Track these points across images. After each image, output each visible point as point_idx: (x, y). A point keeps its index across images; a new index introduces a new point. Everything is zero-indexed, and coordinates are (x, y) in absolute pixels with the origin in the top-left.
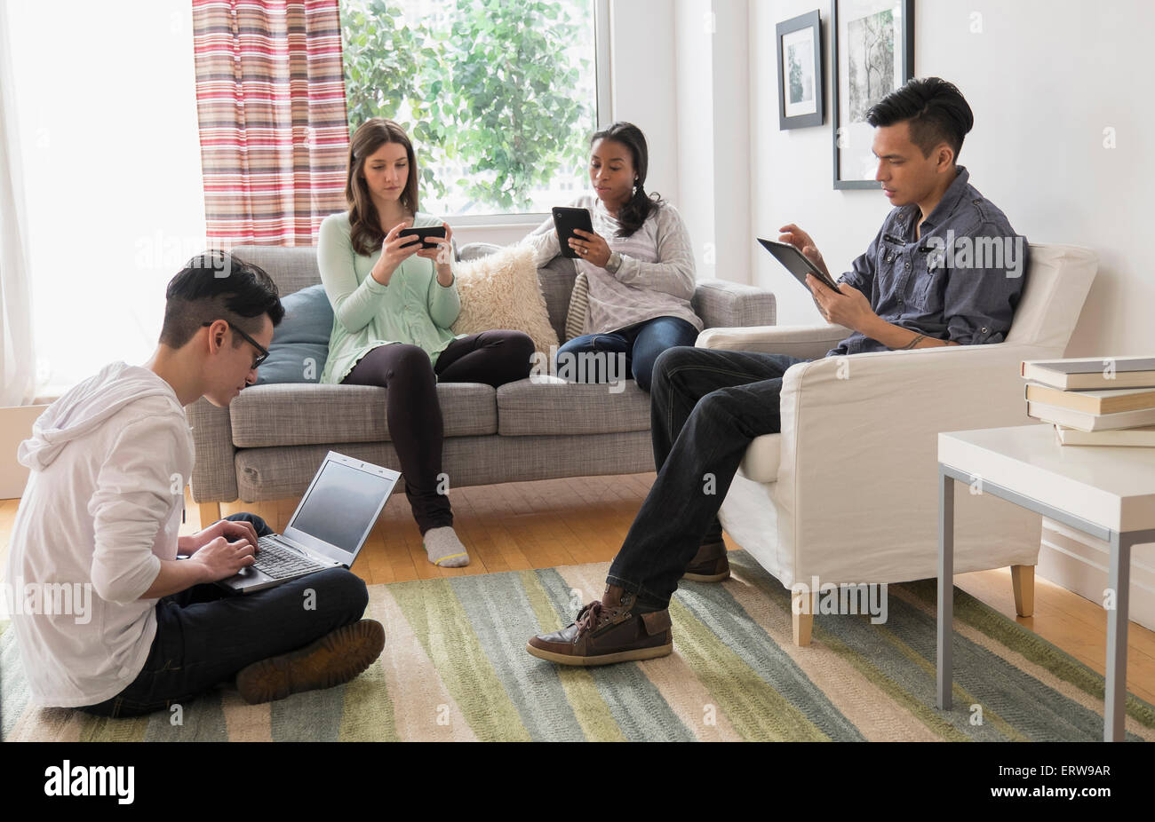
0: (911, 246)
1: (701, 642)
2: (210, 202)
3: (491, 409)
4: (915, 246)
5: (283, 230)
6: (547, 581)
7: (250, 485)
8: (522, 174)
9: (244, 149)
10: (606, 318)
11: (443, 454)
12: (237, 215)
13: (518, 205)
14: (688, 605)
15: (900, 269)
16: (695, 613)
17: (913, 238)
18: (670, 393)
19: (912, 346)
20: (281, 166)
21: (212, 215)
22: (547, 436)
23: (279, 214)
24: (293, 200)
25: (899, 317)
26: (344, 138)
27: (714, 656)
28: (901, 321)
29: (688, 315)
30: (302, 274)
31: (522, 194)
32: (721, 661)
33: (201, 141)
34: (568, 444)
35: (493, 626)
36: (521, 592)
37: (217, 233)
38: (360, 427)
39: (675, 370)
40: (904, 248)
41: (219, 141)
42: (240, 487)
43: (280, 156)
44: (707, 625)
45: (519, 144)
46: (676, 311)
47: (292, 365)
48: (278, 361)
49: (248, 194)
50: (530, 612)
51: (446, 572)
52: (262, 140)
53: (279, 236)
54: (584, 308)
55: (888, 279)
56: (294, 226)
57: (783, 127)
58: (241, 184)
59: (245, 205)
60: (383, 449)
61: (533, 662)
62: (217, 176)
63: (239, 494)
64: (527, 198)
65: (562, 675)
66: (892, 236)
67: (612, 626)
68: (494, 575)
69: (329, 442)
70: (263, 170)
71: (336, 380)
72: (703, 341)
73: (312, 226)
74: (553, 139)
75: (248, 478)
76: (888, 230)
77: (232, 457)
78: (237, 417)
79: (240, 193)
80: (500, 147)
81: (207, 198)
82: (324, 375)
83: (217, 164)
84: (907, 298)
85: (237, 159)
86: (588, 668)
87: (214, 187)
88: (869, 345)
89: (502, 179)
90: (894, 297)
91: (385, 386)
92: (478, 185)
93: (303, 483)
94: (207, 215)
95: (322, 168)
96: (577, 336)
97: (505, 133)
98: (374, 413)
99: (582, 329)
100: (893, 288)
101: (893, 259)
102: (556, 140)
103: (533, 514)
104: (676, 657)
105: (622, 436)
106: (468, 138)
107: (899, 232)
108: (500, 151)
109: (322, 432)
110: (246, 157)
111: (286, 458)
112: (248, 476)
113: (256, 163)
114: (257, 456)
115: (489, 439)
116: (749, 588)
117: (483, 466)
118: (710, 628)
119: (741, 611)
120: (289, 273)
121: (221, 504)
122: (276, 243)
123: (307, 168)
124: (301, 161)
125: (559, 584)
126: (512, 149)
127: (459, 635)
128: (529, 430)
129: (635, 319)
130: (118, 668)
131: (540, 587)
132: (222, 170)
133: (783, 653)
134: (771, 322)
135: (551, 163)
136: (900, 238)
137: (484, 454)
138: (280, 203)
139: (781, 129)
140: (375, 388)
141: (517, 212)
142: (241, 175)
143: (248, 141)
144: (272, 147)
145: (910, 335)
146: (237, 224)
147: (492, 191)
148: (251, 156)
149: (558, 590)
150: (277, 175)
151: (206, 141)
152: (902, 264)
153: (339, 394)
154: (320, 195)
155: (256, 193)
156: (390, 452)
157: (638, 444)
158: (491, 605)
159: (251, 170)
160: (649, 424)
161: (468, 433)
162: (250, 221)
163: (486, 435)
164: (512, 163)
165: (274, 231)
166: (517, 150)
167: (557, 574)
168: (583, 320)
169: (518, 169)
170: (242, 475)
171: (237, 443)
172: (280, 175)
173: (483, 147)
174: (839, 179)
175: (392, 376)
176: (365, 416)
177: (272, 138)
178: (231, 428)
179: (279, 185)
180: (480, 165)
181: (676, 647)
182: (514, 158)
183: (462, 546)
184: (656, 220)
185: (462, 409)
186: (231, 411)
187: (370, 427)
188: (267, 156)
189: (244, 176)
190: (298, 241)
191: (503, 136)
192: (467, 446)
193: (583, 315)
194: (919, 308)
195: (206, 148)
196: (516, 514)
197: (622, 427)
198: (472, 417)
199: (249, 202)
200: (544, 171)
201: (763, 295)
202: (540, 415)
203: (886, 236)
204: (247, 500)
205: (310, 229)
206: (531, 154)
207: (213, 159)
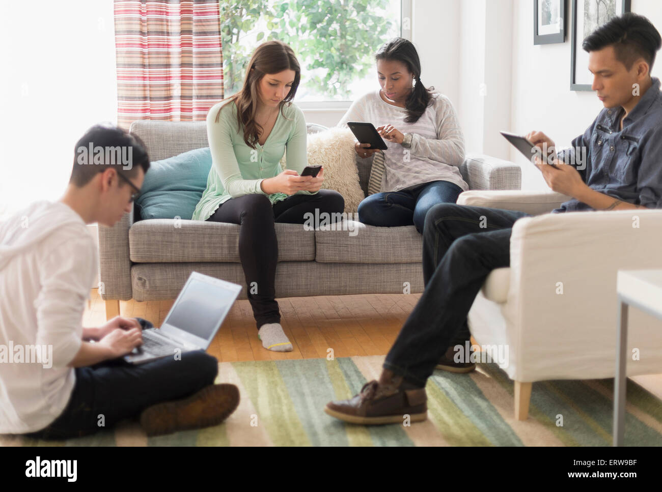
0: (615, 134)
1: (449, 413)
2: (121, 88)
3: (311, 242)
4: (618, 135)
5: (171, 109)
6: (345, 366)
7: (141, 290)
8: (345, 72)
9: (146, 50)
10: (398, 181)
11: (276, 274)
12: (139, 98)
13: (341, 95)
14: (443, 388)
15: (607, 151)
16: (447, 393)
17: (617, 129)
18: (437, 236)
19: (612, 207)
20: (171, 63)
21: (122, 97)
22: (350, 264)
23: (169, 98)
24: (180, 87)
25: (605, 186)
26: (217, 44)
27: (457, 423)
28: (606, 190)
29: (458, 180)
30: (182, 141)
31: (344, 87)
32: (461, 427)
33: (116, 44)
34: (365, 270)
35: (302, 395)
36: (325, 373)
37: (125, 110)
38: (219, 251)
39: (441, 220)
40: (611, 135)
41: (128, 45)
42: (133, 290)
43: (171, 56)
44: (454, 403)
45: (343, 49)
46: (448, 177)
47: (173, 207)
48: (162, 203)
49: (147, 82)
50: (330, 387)
51: (274, 356)
52: (159, 45)
53: (168, 113)
54: (382, 173)
55: (598, 158)
56: (180, 107)
57: (536, 43)
58: (142, 75)
59: (145, 90)
60: (234, 267)
61: (328, 419)
62: (126, 69)
63: (133, 295)
64: (348, 90)
65: (348, 430)
66: (603, 126)
67: (385, 398)
68: (307, 361)
69: (197, 261)
70: (158, 66)
71: (204, 219)
72: (463, 200)
73: (193, 106)
74: (368, 47)
75: (139, 284)
76: (600, 122)
77: (129, 269)
78: (134, 241)
79: (141, 82)
80: (329, 52)
81: (119, 85)
82: (195, 214)
83: (127, 61)
84: (611, 172)
85: (141, 57)
86: (367, 426)
87: (124, 77)
88: (581, 206)
89: (330, 75)
90: (602, 171)
91: (239, 223)
92: (312, 79)
93: (177, 290)
94: (118, 97)
95: (201, 65)
96: (375, 193)
97: (333, 42)
98: (229, 242)
99: (380, 188)
100: (601, 165)
101: (602, 143)
102: (371, 48)
103: (340, 320)
104: (430, 423)
105: (405, 266)
106: (306, 45)
107: (608, 124)
108: (330, 54)
109: (192, 254)
110: (147, 56)
111: (166, 271)
112: (140, 283)
113: (154, 61)
114: (146, 269)
115: (309, 264)
116: (488, 378)
117: (303, 284)
118: (456, 404)
119: (480, 394)
120: (173, 141)
121: (120, 301)
122: (166, 118)
123: (190, 65)
124: (186, 60)
125: (352, 369)
126: (338, 53)
127: (279, 398)
128: (337, 259)
129: (418, 181)
130: (49, 406)
131: (339, 370)
132: (130, 65)
133: (507, 425)
134: (517, 187)
135: (366, 65)
136: (608, 128)
137: (303, 275)
138: (170, 90)
139: (535, 44)
140: (230, 224)
141: (341, 100)
142: (142, 69)
143: (148, 45)
144: (165, 50)
145: (611, 200)
146: (139, 104)
147: (322, 84)
148: (150, 56)
149: (351, 373)
150: (168, 69)
151: (120, 44)
152: (608, 148)
153: (204, 228)
154: (199, 85)
155: (153, 83)
156: (239, 271)
157: (416, 272)
158: (303, 380)
159: (150, 66)
160: (421, 258)
161: (294, 259)
162: (148, 102)
163: (307, 261)
164: (338, 63)
165: (165, 110)
166: (342, 54)
167: (352, 362)
168: (380, 181)
169: (342, 68)
170: (135, 282)
171: (133, 259)
172: (170, 69)
173: (317, 52)
174: (574, 82)
175: (244, 215)
176: (222, 244)
177: (166, 43)
178: (129, 248)
179: (170, 77)
180: (313, 65)
181: (430, 414)
182: (339, 60)
183: (287, 338)
184: (435, 108)
185: (290, 241)
186: (130, 237)
187: (226, 251)
188: (161, 56)
189: (145, 70)
190: (182, 117)
191: (332, 44)
192: (294, 268)
193: (381, 178)
194: (619, 180)
195: (120, 49)
196: (327, 319)
197: (404, 259)
198: (297, 248)
199: (148, 88)
200: (361, 70)
201: (512, 168)
202: (345, 249)
203: (598, 126)
204: (138, 299)
205: (192, 109)
206: (351, 57)
207: (124, 57)
